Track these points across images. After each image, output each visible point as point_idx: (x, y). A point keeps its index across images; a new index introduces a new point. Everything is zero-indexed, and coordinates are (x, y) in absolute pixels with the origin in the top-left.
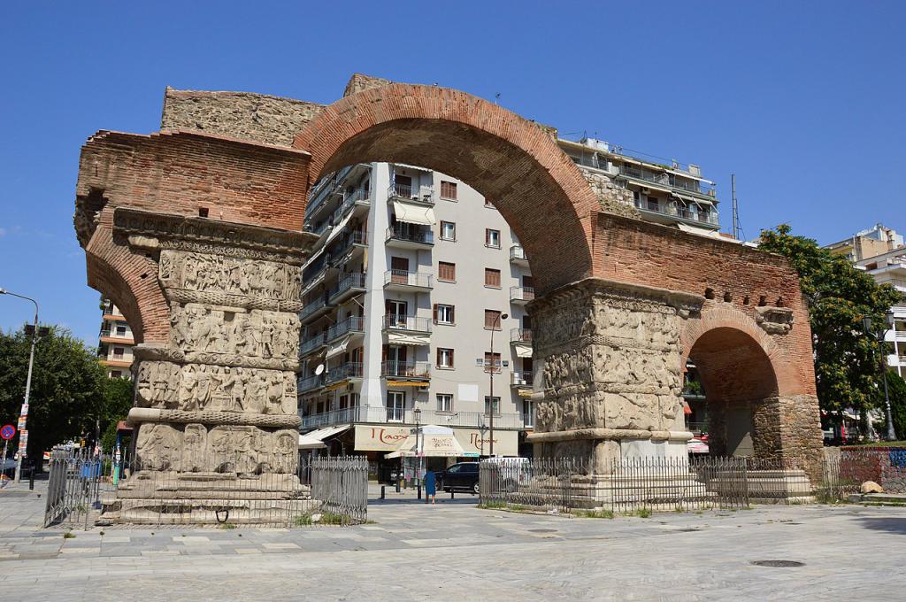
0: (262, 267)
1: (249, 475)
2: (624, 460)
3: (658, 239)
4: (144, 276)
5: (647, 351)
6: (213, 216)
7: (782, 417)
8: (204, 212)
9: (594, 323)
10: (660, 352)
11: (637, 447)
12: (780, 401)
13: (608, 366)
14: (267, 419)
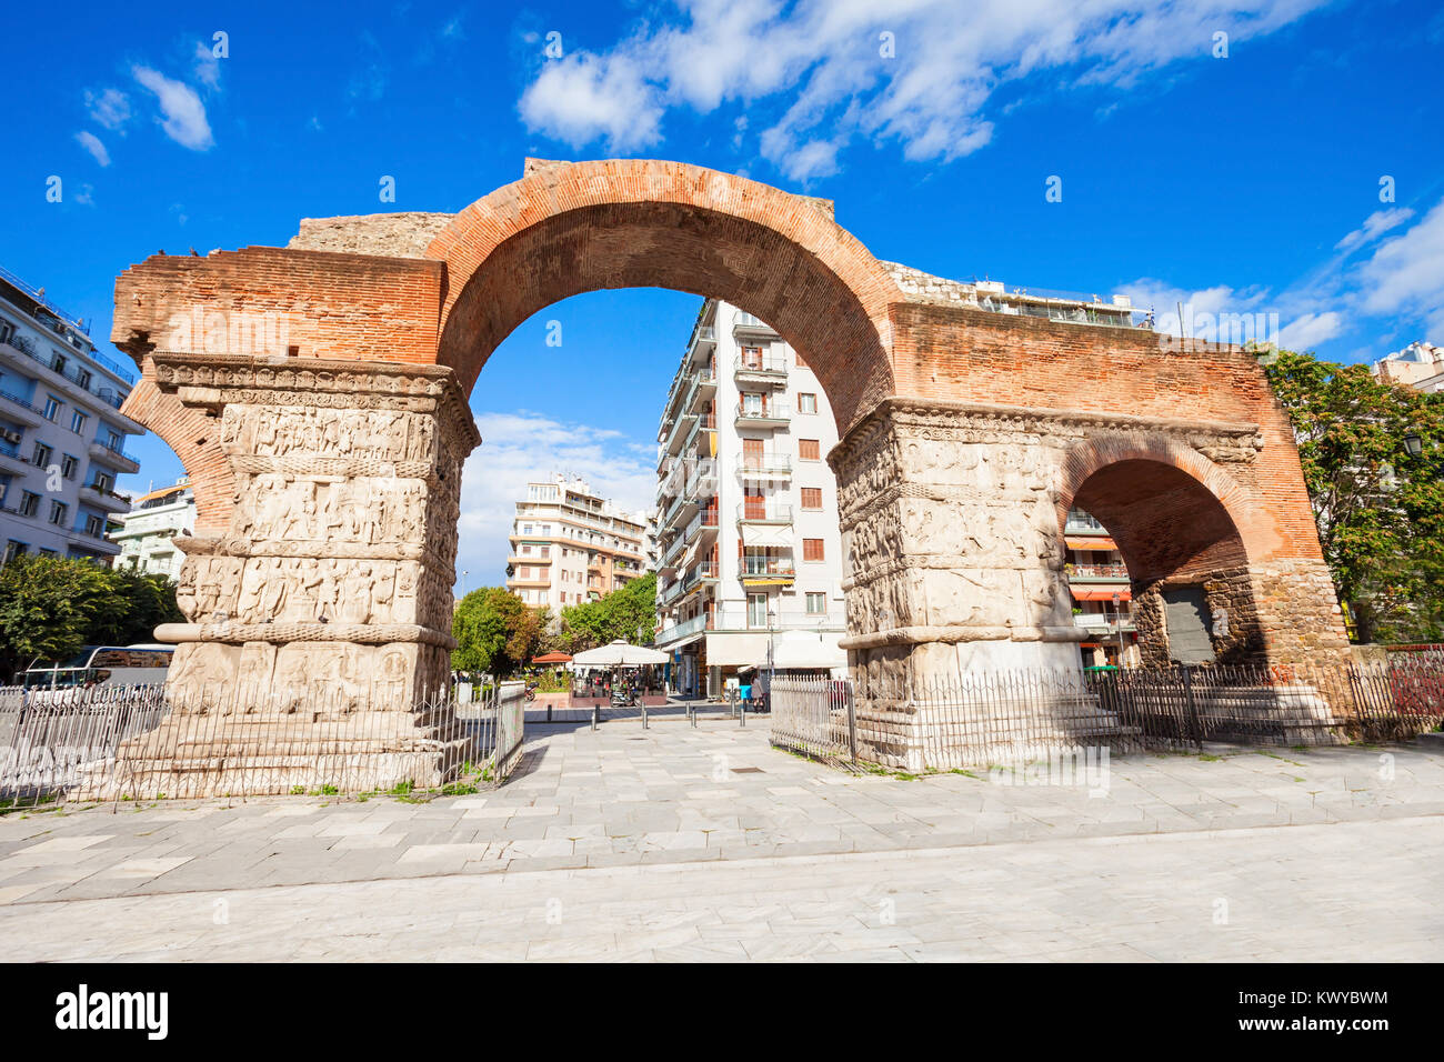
0: (372, 417)
1: (335, 716)
2: (966, 676)
3: (1002, 335)
4: (201, 442)
5: (994, 503)
6: (304, 356)
7: (1259, 598)
8: (293, 351)
9: (900, 465)
10: (1019, 503)
11: (986, 653)
12: (1250, 570)
13: (927, 529)
14: (365, 632)
